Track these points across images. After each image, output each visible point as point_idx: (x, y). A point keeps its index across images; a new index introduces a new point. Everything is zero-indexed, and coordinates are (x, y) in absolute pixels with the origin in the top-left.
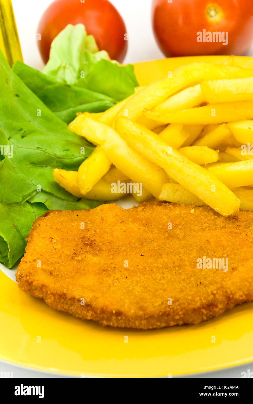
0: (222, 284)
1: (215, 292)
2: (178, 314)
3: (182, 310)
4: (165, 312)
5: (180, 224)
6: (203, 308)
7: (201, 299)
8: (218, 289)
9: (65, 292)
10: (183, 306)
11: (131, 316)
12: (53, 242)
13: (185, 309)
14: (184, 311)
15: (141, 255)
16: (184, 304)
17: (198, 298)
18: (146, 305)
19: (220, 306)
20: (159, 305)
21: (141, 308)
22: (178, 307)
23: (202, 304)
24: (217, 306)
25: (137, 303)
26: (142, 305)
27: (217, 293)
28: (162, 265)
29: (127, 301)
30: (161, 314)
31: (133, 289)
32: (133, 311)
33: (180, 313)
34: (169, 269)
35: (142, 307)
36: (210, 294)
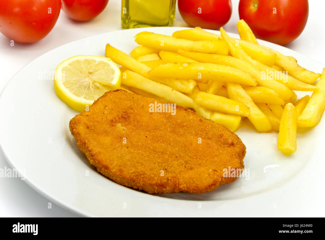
0: (177, 175)
1: (169, 178)
2: (139, 183)
3: (143, 181)
4: (133, 178)
5: (186, 126)
6: (156, 185)
7: (158, 179)
8: (172, 177)
9: (86, 142)
10: (145, 179)
11: (112, 172)
12: (106, 109)
13: (145, 181)
14: (144, 182)
15: (146, 137)
16: (146, 178)
17: (157, 178)
18: (124, 169)
19: (168, 188)
20: (132, 173)
21: (121, 171)
22: (142, 179)
23: (156, 183)
24: (166, 188)
25: (120, 166)
26: (122, 169)
27: (170, 180)
28: (153, 148)
29: (116, 162)
30: (130, 178)
31: (125, 156)
32: (114, 170)
33: (141, 183)
34: (156, 152)
35: (121, 169)
36: (166, 178)
